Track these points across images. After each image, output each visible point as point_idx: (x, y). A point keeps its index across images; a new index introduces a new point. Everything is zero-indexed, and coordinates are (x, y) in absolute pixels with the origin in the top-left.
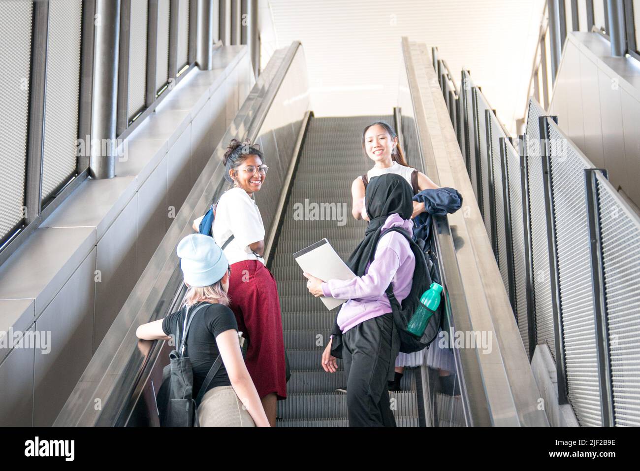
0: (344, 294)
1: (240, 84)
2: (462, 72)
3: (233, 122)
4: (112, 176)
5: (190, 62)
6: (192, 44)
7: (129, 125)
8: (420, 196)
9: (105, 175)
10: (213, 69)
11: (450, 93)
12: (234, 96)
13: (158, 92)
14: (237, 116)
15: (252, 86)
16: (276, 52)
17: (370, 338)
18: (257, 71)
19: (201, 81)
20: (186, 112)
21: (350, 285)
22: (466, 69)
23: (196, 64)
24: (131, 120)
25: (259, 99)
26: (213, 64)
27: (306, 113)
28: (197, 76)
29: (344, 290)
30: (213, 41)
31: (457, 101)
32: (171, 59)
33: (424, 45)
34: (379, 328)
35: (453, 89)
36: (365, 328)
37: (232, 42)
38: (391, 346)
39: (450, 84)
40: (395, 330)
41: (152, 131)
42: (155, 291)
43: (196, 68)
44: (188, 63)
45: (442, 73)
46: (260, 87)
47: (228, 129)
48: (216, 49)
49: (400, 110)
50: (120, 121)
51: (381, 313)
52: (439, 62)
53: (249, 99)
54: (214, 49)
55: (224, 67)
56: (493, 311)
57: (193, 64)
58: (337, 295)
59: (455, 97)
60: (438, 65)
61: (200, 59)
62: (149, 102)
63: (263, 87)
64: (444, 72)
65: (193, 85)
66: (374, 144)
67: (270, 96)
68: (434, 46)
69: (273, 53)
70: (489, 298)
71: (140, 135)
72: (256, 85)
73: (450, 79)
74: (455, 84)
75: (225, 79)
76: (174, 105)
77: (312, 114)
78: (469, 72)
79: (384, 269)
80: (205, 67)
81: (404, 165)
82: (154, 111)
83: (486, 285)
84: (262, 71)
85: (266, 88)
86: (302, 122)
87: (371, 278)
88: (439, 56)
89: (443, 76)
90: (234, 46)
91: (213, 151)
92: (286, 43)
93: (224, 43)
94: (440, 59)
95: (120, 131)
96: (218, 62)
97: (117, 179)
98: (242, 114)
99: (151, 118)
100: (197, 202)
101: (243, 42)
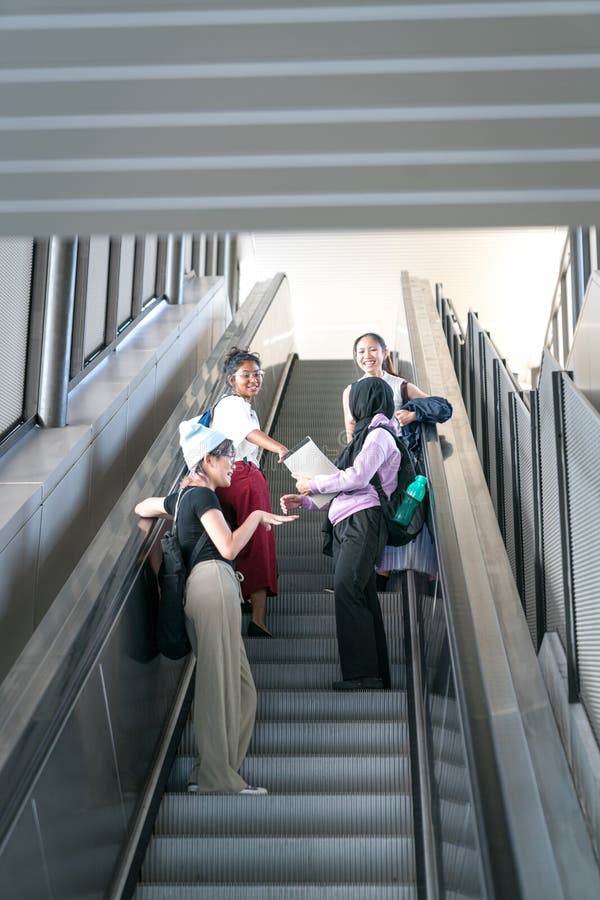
0: (329, 487)
1: (215, 320)
2: (469, 314)
3: (205, 364)
4: (63, 424)
5: (158, 294)
6: (160, 274)
7: (85, 366)
8: (411, 406)
9: (55, 422)
10: (183, 303)
11: (455, 337)
12: (207, 333)
13: (120, 328)
14: (210, 358)
15: (229, 323)
16: (257, 284)
17: (359, 528)
18: (234, 306)
19: (169, 317)
20: (151, 353)
21: (334, 478)
22: (474, 311)
23: (165, 297)
24: (87, 360)
25: (236, 338)
26: (183, 299)
27: (290, 355)
28: (165, 312)
29: (328, 483)
30: (185, 270)
31: (463, 347)
32: (136, 291)
33: (426, 282)
34: (369, 520)
35: (458, 333)
36: (356, 519)
37: (207, 273)
38: (378, 535)
39: (455, 326)
40: (383, 520)
41: (111, 374)
42: (108, 558)
43: (164, 302)
44: (155, 296)
45: (446, 314)
46: (238, 325)
47: (198, 371)
48: (188, 280)
49: (397, 354)
50: (74, 361)
51: (371, 505)
52: (443, 301)
53: (224, 338)
54: (185, 280)
55: (196, 301)
56: (495, 592)
57: (161, 296)
58: (323, 490)
59: (461, 342)
60: (442, 305)
61: (168, 292)
62: (108, 340)
63: (241, 325)
64: (450, 313)
65: (160, 321)
66: (366, 355)
67: (250, 333)
68: (438, 282)
69: (253, 285)
70: (492, 577)
71: (96, 379)
72: (233, 322)
73: (455, 321)
74: (460, 328)
75: (197, 315)
76: (137, 344)
77: (296, 356)
78: (476, 314)
79: (367, 461)
80: (175, 301)
81: (394, 374)
82: (115, 350)
83: (488, 563)
84: (240, 305)
85: (245, 325)
86: (285, 365)
87: (355, 471)
88: (444, 294)
89: (448, 317)
90: (210, 277)
91: (181, 397)
92: (268, 274)
93: (197, 273)
94: (445, 297)
95: (74, 373)
96: (190, 296)
97: (69, 429)
98: (214, 356)
99: (110, 359)
100: (160, 457)
101: (219, 272)
